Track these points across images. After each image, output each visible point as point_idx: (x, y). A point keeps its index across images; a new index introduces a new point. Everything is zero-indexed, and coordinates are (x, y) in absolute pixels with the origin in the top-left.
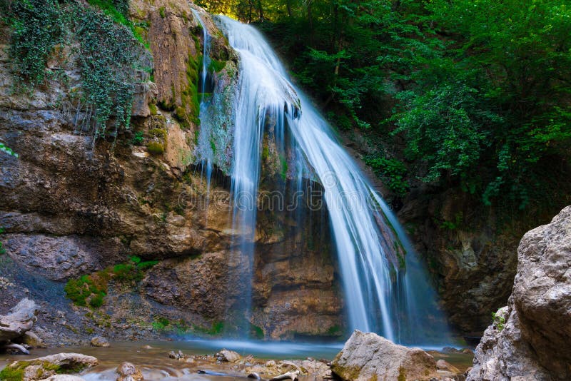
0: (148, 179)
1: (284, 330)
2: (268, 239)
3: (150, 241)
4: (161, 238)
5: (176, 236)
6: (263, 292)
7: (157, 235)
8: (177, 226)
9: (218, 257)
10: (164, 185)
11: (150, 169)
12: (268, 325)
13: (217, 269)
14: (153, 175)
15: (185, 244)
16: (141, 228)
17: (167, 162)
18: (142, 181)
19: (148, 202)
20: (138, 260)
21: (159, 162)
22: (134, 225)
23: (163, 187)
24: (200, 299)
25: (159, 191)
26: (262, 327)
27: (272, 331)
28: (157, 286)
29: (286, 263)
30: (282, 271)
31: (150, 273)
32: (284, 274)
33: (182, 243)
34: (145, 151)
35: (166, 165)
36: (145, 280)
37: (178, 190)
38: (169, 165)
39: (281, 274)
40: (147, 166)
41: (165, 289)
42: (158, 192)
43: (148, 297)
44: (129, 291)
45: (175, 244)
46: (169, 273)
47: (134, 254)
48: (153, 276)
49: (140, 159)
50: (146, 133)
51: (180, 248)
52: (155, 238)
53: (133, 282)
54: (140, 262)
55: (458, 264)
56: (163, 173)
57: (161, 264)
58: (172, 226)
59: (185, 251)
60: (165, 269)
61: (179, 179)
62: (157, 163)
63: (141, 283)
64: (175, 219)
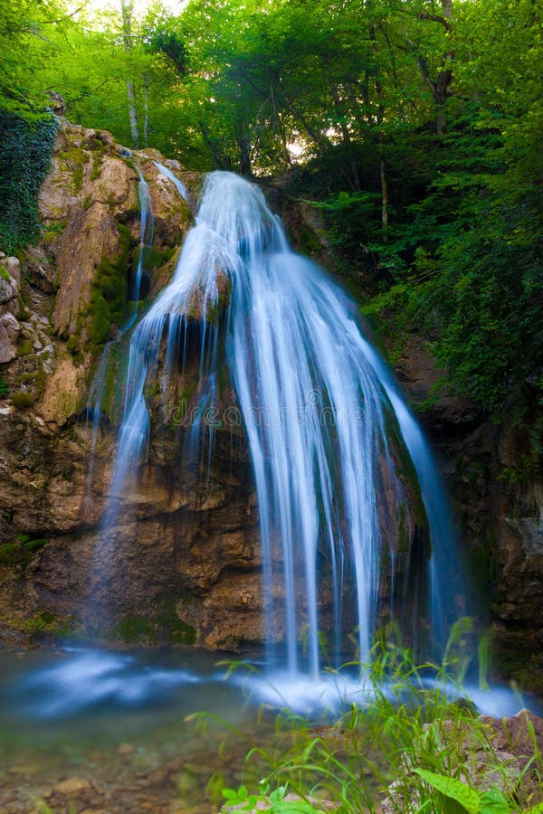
0: (21, 439)
1: (224, 634)
2: (202, 503)
3: (32, 516)
4: (43, 512)
5: (60, 509)
6: (198, 577)
7: (39, 509)
8: (62, 495)
9: (127, 532)
10: (42, 444)
11: (20, 427)
12: (205, 624)
13: (126, 548)
14: (27, 434)
15: (71, 519)
16: (19, 501)
17: (41, 416)
18: (14, 442)
19: (26, 467)
20: (25, 538)
21: (30, 416)
22: (10, 497)
23: (42, 448)
24: (104, 588)
25: (37, 452)
26: (196, 626)
27: (208, 634)
28: (50, 571)
29: (237, 535)
30: (231, 547)
31: (41, 555)
32: (235, 552)
33: (67, 518)
34: (10, 405)
35: (39, 419)
36: (33, 564)
37: (60, 450)
38: (44, 418)
39: (230, 552)
40: (14, 423)
41: (60, 574)
42: (36, 454)
43: (38, 585)
44: (14, 577)
45: (59, 520)
46: (63, 554)
47: (19, 532)
48: (44, 558)
49: (4, 416)
50: (12, 382)
51: (66, 525)
52: (36, 512)
53: (18, 567)
54: (29, 540)
55: (525, 545)
56: (36, 430)
57: (52, 543)
58: (56, 496)
59: (73, 527)
60: (60, 549)
61: (57, 435)
62: (27, 419)
63: (28, 567)
64: (58, 487)
